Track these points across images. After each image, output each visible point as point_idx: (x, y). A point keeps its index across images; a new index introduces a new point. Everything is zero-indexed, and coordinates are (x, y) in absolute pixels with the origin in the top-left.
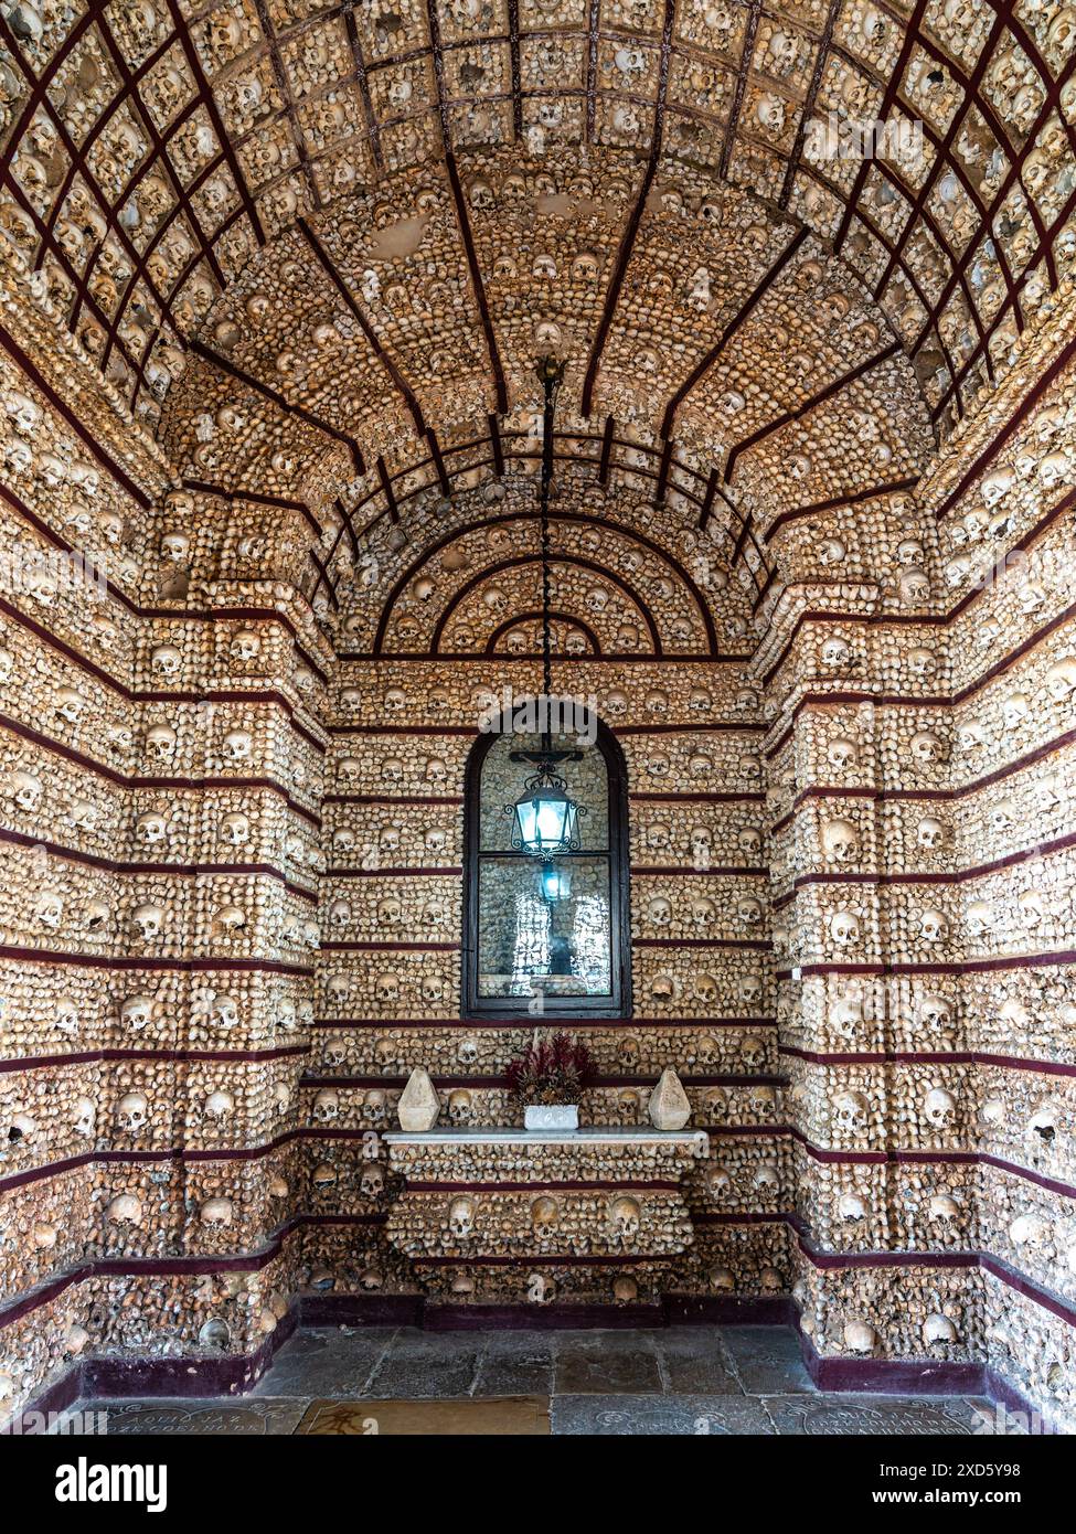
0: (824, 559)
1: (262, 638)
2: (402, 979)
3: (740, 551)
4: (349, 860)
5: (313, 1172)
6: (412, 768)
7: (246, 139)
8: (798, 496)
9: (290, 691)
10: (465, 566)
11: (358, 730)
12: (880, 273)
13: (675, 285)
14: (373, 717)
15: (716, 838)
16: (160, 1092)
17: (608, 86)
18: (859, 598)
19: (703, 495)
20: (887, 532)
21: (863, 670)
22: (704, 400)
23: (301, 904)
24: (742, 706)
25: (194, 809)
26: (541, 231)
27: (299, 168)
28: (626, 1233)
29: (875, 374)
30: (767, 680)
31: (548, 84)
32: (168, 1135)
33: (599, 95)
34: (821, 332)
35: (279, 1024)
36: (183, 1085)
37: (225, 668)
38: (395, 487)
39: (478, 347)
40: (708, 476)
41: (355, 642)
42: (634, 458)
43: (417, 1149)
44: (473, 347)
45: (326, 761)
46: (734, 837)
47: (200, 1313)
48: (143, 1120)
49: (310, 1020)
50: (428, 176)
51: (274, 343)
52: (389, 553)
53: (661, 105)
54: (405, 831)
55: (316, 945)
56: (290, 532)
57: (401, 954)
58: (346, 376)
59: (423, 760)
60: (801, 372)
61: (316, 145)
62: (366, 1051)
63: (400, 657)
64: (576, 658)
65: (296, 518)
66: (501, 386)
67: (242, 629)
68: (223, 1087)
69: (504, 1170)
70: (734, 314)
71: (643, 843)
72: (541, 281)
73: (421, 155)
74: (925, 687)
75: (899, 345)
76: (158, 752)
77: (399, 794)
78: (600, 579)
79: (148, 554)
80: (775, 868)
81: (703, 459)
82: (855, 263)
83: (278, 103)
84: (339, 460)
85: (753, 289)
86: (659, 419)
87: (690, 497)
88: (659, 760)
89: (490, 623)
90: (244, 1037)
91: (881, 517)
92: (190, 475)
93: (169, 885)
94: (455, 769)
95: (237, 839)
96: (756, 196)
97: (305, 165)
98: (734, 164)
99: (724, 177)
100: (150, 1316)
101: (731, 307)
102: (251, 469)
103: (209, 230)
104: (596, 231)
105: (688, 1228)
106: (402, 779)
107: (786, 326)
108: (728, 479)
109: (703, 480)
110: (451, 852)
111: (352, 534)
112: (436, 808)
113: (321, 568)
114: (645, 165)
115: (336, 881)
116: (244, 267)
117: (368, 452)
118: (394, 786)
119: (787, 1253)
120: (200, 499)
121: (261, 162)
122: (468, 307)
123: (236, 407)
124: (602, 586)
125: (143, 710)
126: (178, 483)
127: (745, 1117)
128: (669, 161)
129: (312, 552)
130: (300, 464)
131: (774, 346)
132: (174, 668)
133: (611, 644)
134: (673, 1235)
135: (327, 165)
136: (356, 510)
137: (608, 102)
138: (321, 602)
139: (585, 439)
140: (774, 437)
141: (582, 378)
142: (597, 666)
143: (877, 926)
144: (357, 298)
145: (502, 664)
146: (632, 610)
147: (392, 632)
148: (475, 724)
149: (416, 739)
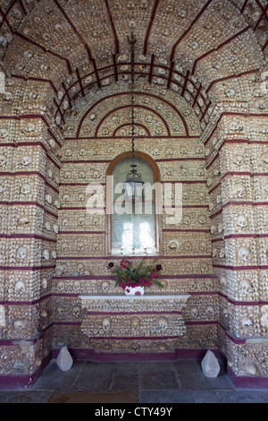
0: (228, 95)
1: (36, 124)
2: (86, 243)
3: (196, 101)
4: (68, 204)
5: (56, 308)
6: (88, 174)
8: (218, 75)
10: (106, 109)
11: (71, 162)
13: (174, 9)
14: (76, 157)
15: (190, 195)
18: (242, 107)
19: (183, 83)
20: (249, 86)
21: (244, 132)
22: (185, 45)
23: (51, 217)
24: (198, 152)
25: (12, 182)
28: (163, 329)
29: (242, 36)
30: (206, 143)
32: (3, 296)
34: (224, 23)
35: (43, 257)
36: (8, 278)
38: (82, 82)
39: (109, 29)
41: (70, 134)
42: (161, 71)
43: (91, 301)
44: (107, 30)
45: (61, 172)
46: (196, 195)
47: (14, 359)
49: (55, 257)
51: (42, 31)
54: (86, 194)
55: (57, 232)
57: (85, 235)
58: (65, 40)
59: (92, 171)
60: (218, 36)
62: (74, 267)
63: (85, 138)
64: (142, 137)
65: (48, 85)
66: (117, 42)
67: (29, 121)
68: (21, 279)
69: (121, 307)
70: (194, 18)
72: (130, 9)
74: (266, 138)
75: (249, 27)
77: (84, 182)
78: (150, 112)
80: (211, 205)
81: (184, 67)
84: (62, 66)
85: (200, 10)
86: (169, 53)
87: (179, 84)
88: (170, 170)
89: (114, 127)
90: (28, 262)
91: (247, 81)
92: (13, 73)
93: (3, 209)
94: (103, 173)
95: (26, 192)
101: (193, 16)
102: (33, 70)
105: (185, 327)
106: (85, 177)
107: (212, 21)
108: (193, 73)
109: (184, 76)
111: (68, 97)
113: (58, 107)
115: (64, 211)
116: (33, 8)
117: (73, 65)
118: (83, 180)
119: (217, 334)
120: (16, 80)
122: (105, 18)
123: (29, 51)
124: (150, 115)
126: (9, 75)
127: (203, 289)
129: (54, 99)
130: (49, 67)
131: (208, 28)
132: (6, 135)
133: (154, 133)
134: (179, 330)
136: (70, 88)
138: (58, 118)
139: (145, 65)
140: (210, 56)
141: (144, 38)
142: (149, 140)
143: (252, 221)
144: (69, 17)
145: (118, 140)
146: (160, 122)
147: (82, 130)
148: (109, 159)
149: (90, 164)
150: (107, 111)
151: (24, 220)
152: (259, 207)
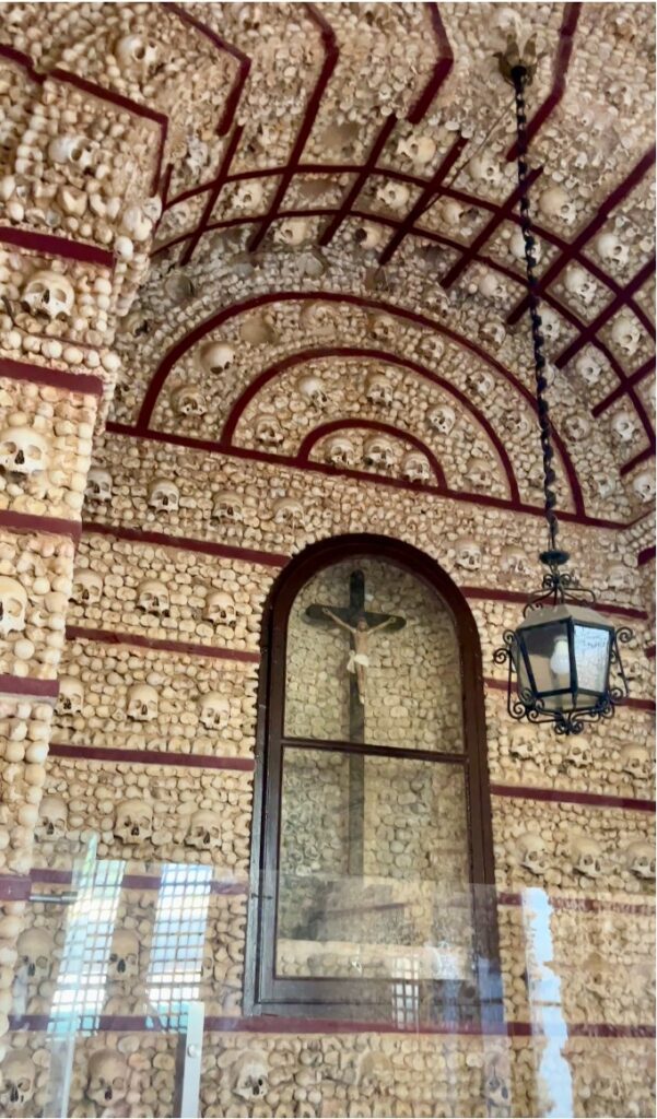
4: (73, 730)
6: (183, 601)
10: (275, 341)
11: (104, 530)
14: (129, 515)
52: (167, 302)
54: (168, 693)
59: (201, 591)
63: (175, 440)
64: (416, 486)
71: (506, 750)
77: (162, 635)
78: (446, 396)
89: (304, 421)
94: (248, 609)
106: (167, 614)
110: (238, 734)
112: (219, 663)
118: (156, 622)
124: (447, 405)
133: (459, 478)
142: (441, 501)
145: (318, 477)
146: (483, 443)
147: (166, 404)
148: (278, 550)
149: (192, 558)
150: (281, 349)
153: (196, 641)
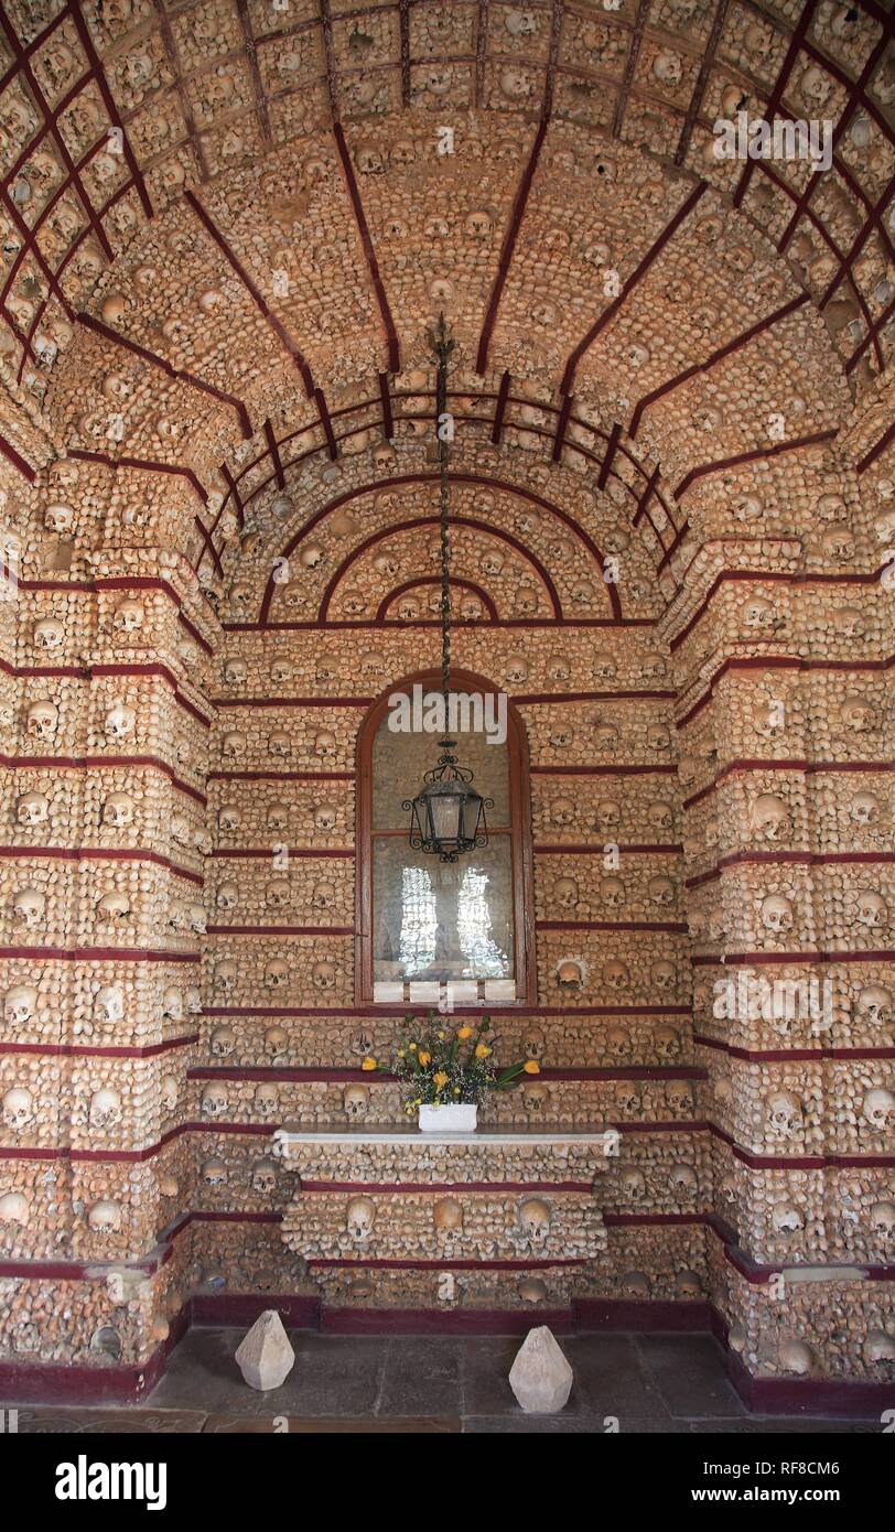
0: (741, 515)
1: (146, 607)
2: (293, 966)
3: (643, 510)
4: (236, 840)
5: (202, 1167)
6: (300, 743)
7: (136, 113)
8: (710, 450)
9: (175, 663)
10: (354, 530)
11: (244, 702)
12: (785, 224)
13: (571, 240)
14: (259, 689)
15: (625, 813)
16: (44, 1088)
17: (499, 50)
18: (781, 555)
19: (602, 452)
20: (806, 486)
21: (787, 632)
22: (607, 353)
23: (186, 886)
24: (650, 672)
25: (76, 789)
26: (431, 193)
27: (187, 142)
28: (536, 1239)
29: (783, 326)
30: (675, 645)
31: (436, 51)
32: (54, 1134)
33: (489, 59)
34: (726, 283)
35: (166, 1015)
36: (68, 1081)
37: (109, 640)
38: (281, 451)
39: (368, 303)
40: (609, 433)
41: (241, 611)
42: (530, 415)
43: (312, 1149)
44: (364, 306)
45: (211, 737)
46: (644, 812)
47: (90, 1320)
48: (28, 1117)
49: (197, 1009)
50: (316, 146)
51: (160, 311)
52: (275, 520)
53: (552, 68)
54: (294, 808)
55: (202, 930)
56: (175, 497)
57: (291, 938)
58: (232, 339)
59: (312, 734)
60: (707, 324)
61: (205, 119)
62: (255, 1041)
63: (286, 626)
64: (472, 623)
65: (181, 482)
66: (393, 344)
67: (126, 598)
68: (109, 1085)
69: (405, 1170)
70: (634, 268)
71: (547, 820)
72: (433, 239)
73: (308, 125)
74: (854, 650)
75: (805, 297)
76: (40, 730)
77: (287, 770)
78: (496, 541)
79: (32, 526)
80: (689, 846)
81: (605, 413)
82: (757, 215)
83: (168, 76)
84: (226, 422)
85: (652, 243)
86: (558, 374)
87: (588, 455)
88: (562, 730)
89: (381, 589)
90: (130, 1032)
91: (798, 470)
92: (75, 445)
93: (51, 869)
94: (345, 742)
95: (120, 821)
96: (651, 153)
97: (194, 138)
98: (627, 123)
99: (618, 136)
100: (40, 1321)
101: (630, 261)
102: (136, 435)
103: (98, 203)
104: (488, 190)
105: (602, 1233)
106: (290, 754)
107: (687, 278)
108: (632, 434)
109: (604, 436)
110: (343, 831)
111: (237, 500)
112: (326, 784)
113: (206, 535)
114: (535, 127)
115: (222, 860)
116: (132, 240)
117: (256, 414)
118: (282, 762)
119: (705, 1256)
120: (84, 468)
121: (149, 135)
122: (357, 267)
123: (121, 376)
124: (497, 549)
125: (25, 685)
126: (63, 453)
127: (661, 1112)
128: (560, 122)
129: (197, 518)
130: (186, 428)
131: (678, 298)
132: (57, 642)
133: (509, 609)
134: (584, 1241)
135: (215, 138)
136: (243, 475)
137: (498, 67)
138: (206, 570)
139: (479, 397)
140: (683, 390)
141: (478, 333)
142: (494, 632)
143: (809, 911)
144: (245, 264)
145: (394, 632)
146: (530, 574)
147: (279, 600)
148: (366, 694)
149: (304, 711)
150: (359, 536)
151: (117, 905)
152: (831, 869)
153: (310, 770)
